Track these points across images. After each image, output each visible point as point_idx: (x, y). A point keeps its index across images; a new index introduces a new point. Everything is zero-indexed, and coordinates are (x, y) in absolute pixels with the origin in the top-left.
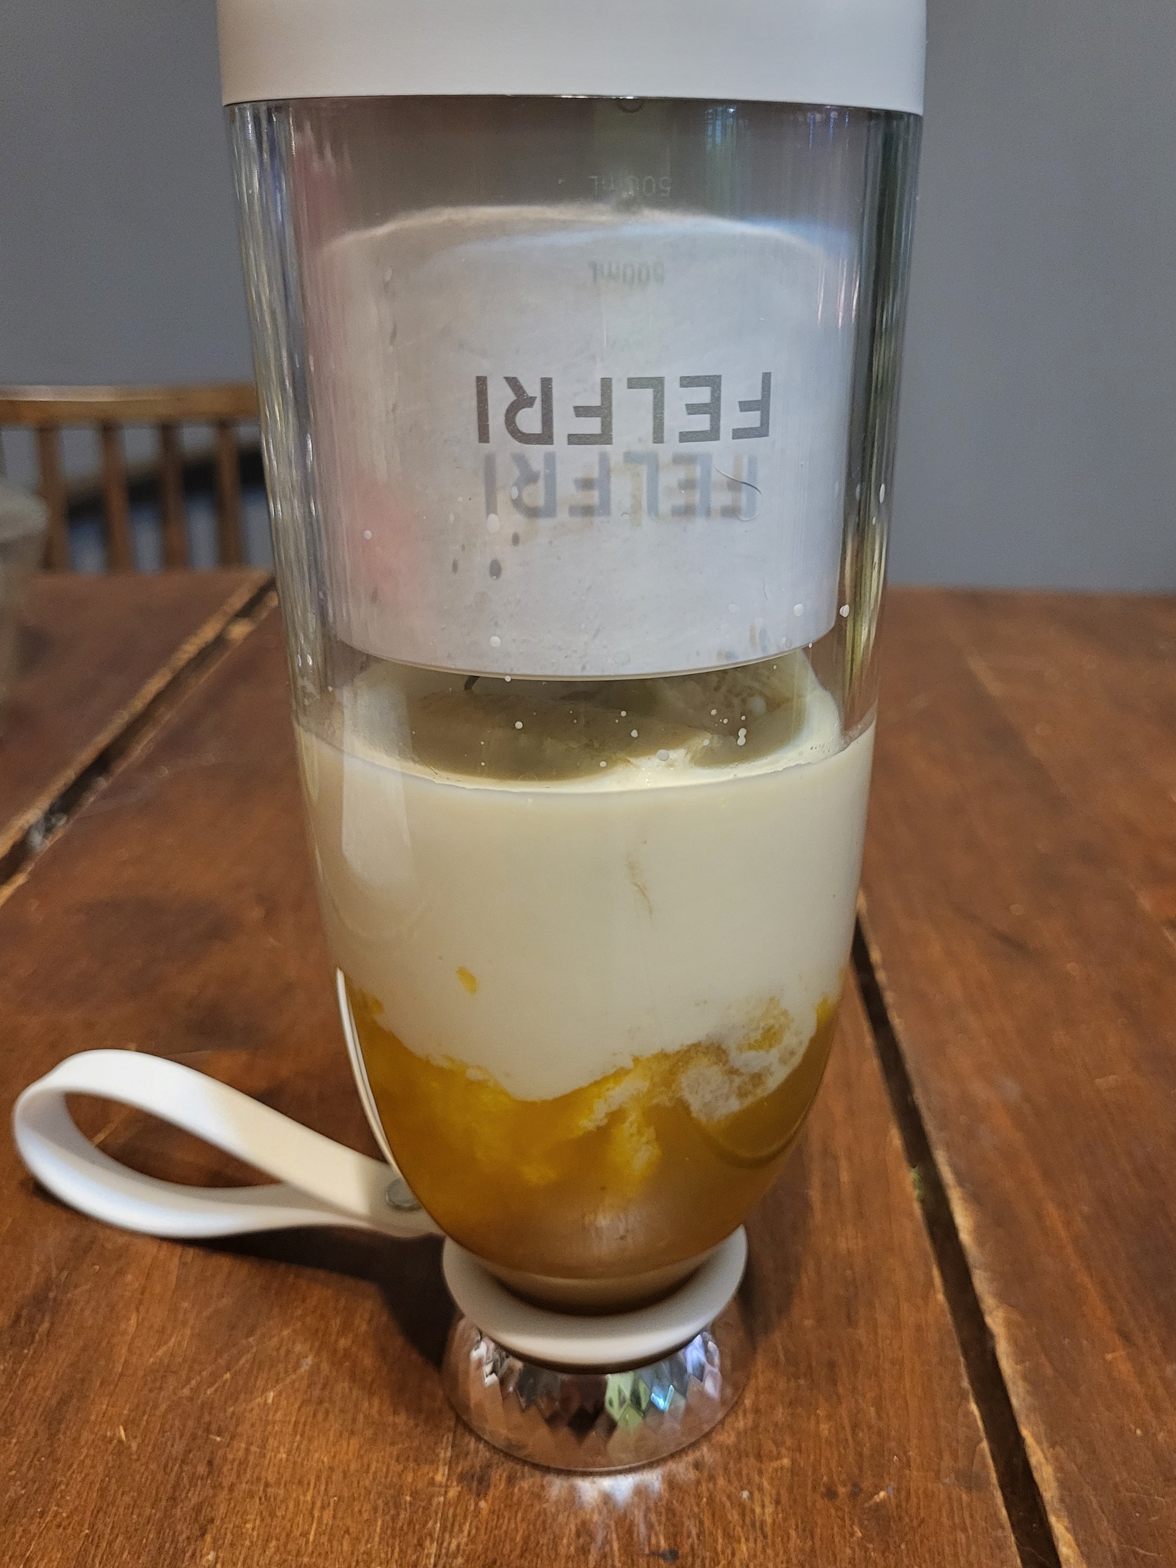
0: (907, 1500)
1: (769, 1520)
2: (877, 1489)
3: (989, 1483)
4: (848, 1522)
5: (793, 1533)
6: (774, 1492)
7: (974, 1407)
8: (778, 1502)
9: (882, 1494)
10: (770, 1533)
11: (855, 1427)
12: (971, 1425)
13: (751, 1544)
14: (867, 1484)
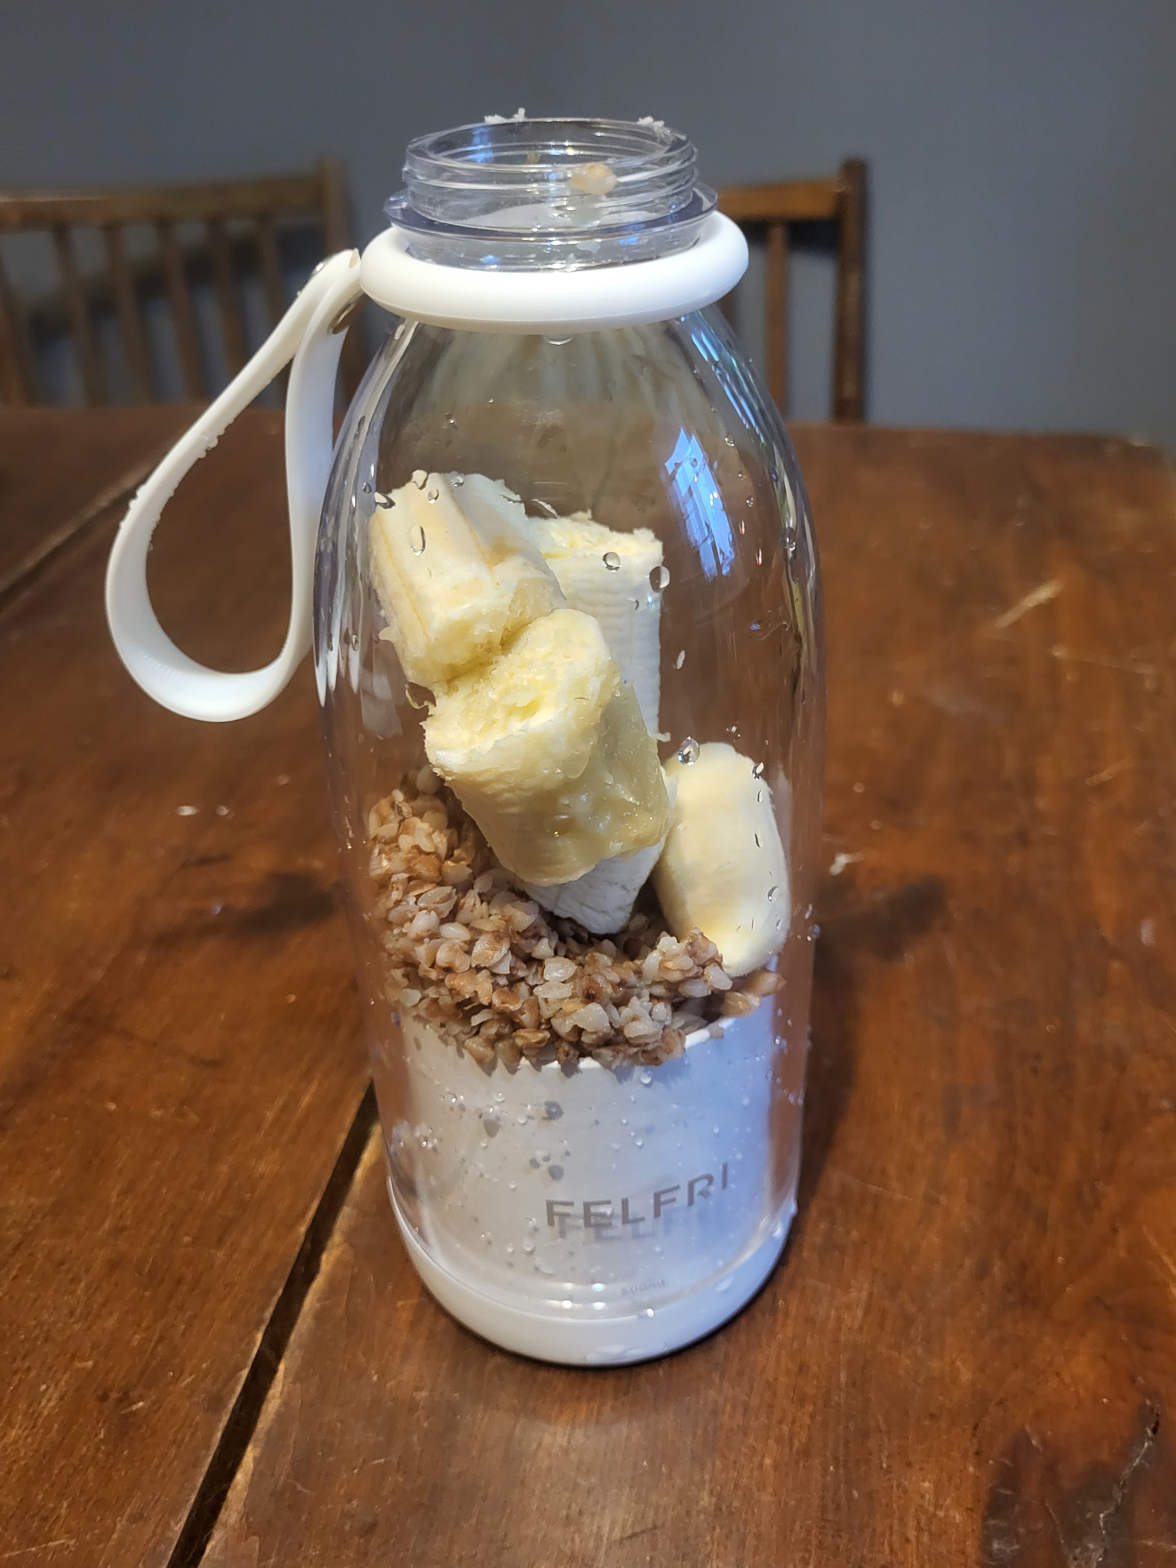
0: (155, 1412)
1: (46, 1412)
2: (141, 1398)
3: (225, 1407)
4: (100, 1425)
5: (56, 1426)
6: (64, 1389)
7: (259, 1337)
8: (62, 1398)
9: (141, 1404)
10: (39, 1424)
11: (161, 1340)
12: (246, 1354)
13: (20, 1432)
14: (134, 1394)
